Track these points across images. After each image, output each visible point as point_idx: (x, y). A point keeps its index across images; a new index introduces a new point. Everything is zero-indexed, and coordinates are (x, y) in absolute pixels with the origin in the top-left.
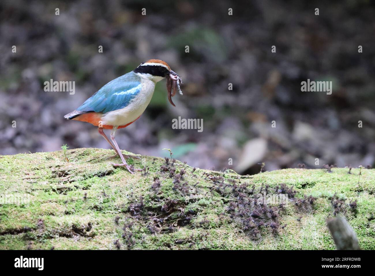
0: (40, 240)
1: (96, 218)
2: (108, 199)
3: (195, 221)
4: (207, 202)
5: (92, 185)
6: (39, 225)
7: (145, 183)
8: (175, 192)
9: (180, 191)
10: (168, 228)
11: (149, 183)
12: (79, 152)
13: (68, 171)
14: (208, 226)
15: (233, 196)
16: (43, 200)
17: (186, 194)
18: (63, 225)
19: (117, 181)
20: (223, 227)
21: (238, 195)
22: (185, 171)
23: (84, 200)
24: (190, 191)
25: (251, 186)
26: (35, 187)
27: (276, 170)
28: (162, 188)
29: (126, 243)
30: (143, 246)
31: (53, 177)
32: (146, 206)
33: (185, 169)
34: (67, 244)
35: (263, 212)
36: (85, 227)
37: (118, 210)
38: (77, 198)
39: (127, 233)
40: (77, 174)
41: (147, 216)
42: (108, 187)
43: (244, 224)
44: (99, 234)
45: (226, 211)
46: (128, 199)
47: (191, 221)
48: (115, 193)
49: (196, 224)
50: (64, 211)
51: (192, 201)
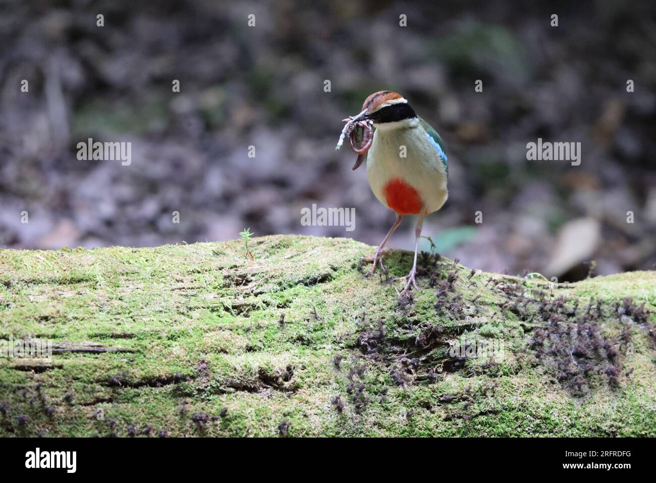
0: (203, 397)
1: (300, 358)
2: (321, 324)
3: (473, 364)
4: (494, 330)
5: (294, 301)
6: (200, 371)
7: (386, 296)
8: (440, 312)
9: (447, 311)
10: (426, 375)
11: (393, 296)
12: (271, 242)
13: (252, 276)
14: (497, 372)
15: (541, 320)
16: (207, 326)
17: (458, 315)
18: (243, 370)
19: (337, 293)
20: (522, 373)
21: (548, 318)
22: (456, 275)
23: (279, 327)
24: (465, 310)
25: (573, 302)
26: (193, 303)
27: (615, 273)
28: (416, 304)
29: (353, 402)
30: (383, 407)
31: (225, 286)
32: (388, 337)
33: (456, 272)
34: (250, 404)
35: (592, 347)
36: (281, 373)
37: (339, 343)
38: (267, 323)
39: (355, 385)
40: (267, 281)
41: (390, 354)
42: (321, 304)
43: (559, 368)
44: (305, 386)
45: (528, 345)
46: (357, 324)
47: (467, 363)
48: (335, 314)
49: (476, 368)
50: (244, 346)
51: (469, 328)
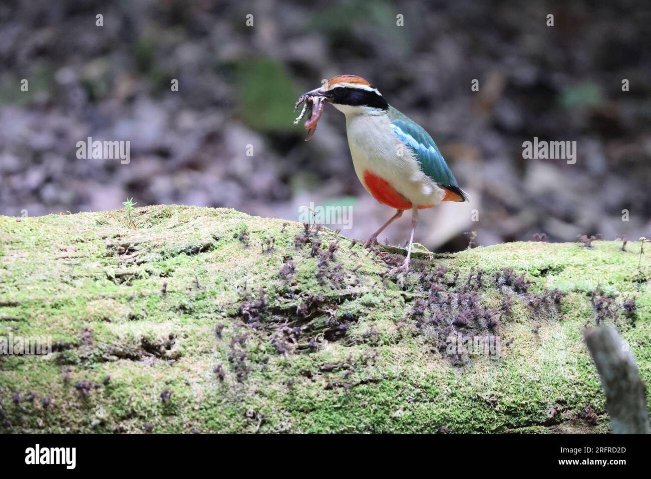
0: (86, 365)
1: (182, 327)
2: (203, 294)
3: (354, 333)
4: (375, 300)
5: (176, 270)
6: (83, 339)
7: (268, 265)
8: (321, 282)
9: (328, 281)
10: (307, 344)
11: (274, 265)
12: (153, 211)
13: (135, 245)
14: (377, 341)
15: (421, 289)
16: (91, 295)
17: (339, 285)
18: (126, 338)
19: (219, 263)
20: (403, 342)
21: (429, 288)
22: (337, 245)
23: (161, 295)
24: (346, 280)
25: (453, 272)
26: (76, 272)
27: (495, 244)
28: (297, 274)
29: (234, 370)
30: (264, 375)
31: (108, 255)
32: (270, 306)
33: (337, 242)
34: (132, 372)
35: (473, 317)
36: (163, 342)
37: (221, 312)
38: (149, 292)
39: (237, 353)
40: (149, 251)
41: (272, 323)
42: (204, 273)
43: (440, 338)
44: (187, 355)
45: (409, 314)
46: (239, 293)
47: (347, 332)
48: (217, 283)
49: (357, 337)
50: (127, 315)
51: (350, 297)
